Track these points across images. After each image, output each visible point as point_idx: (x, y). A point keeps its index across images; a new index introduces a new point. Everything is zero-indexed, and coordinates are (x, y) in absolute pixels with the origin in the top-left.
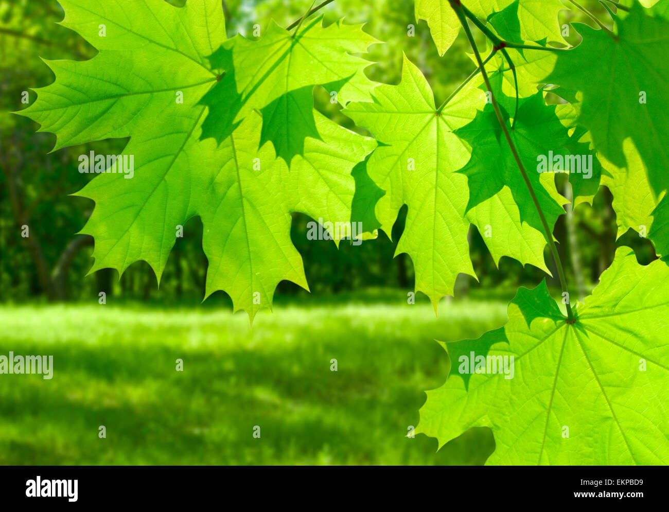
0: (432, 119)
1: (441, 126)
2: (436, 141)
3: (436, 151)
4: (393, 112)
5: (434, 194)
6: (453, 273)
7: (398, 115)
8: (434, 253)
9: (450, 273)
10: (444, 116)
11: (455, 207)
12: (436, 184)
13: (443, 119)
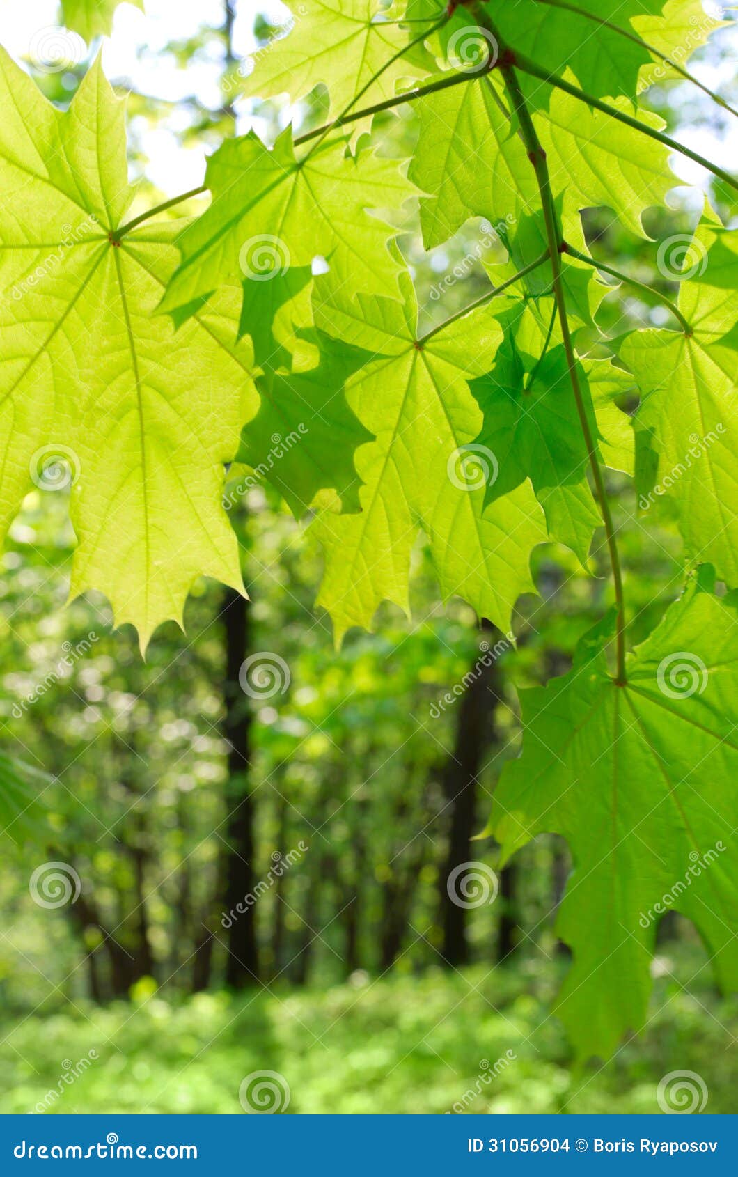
0: (407, 351)
1: (417, 367)
2: (405, 385)
3: (401, 401)
4: (358, 319)
5: (382, 466)
6: (376, 593)
7: (362, 326)
8: (357, 555)
9: (373, 594)
10: (426, 353)
11: (406, 497)
12: (390, 451)
13: (424, 358)
